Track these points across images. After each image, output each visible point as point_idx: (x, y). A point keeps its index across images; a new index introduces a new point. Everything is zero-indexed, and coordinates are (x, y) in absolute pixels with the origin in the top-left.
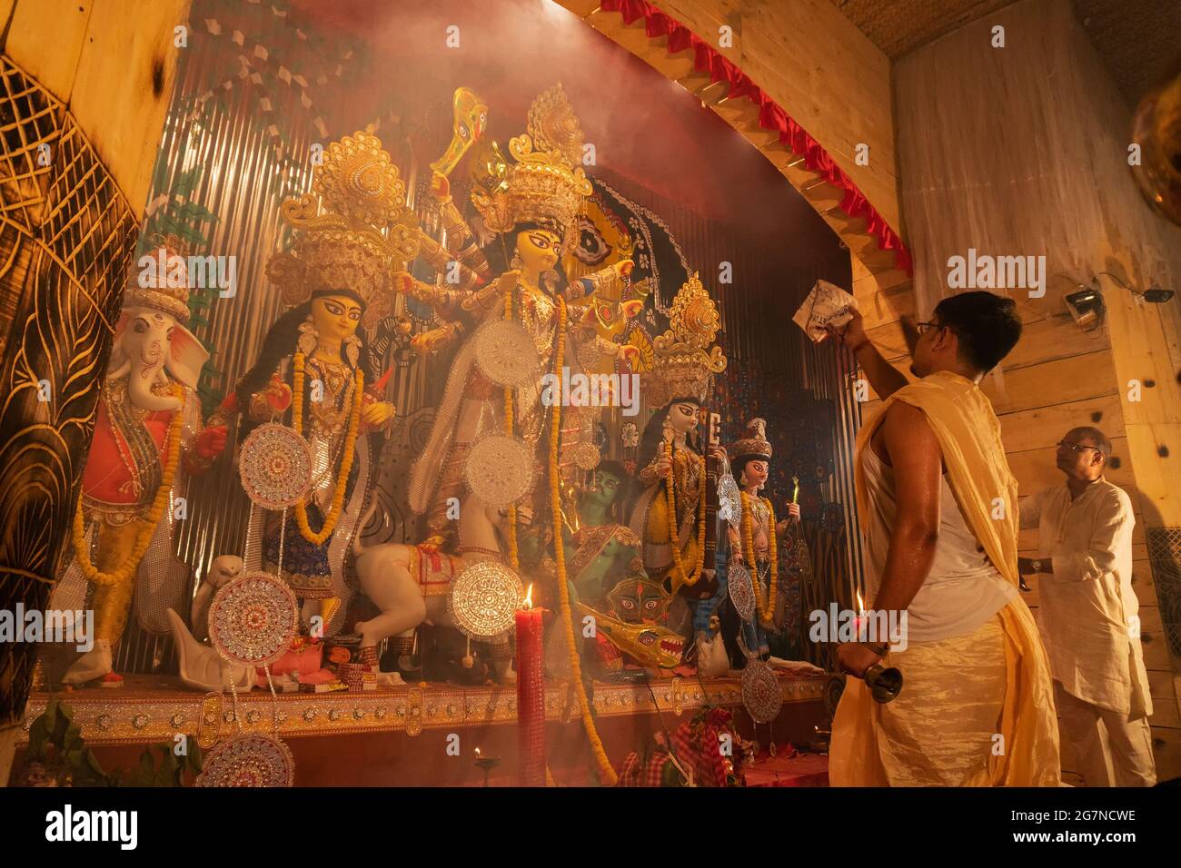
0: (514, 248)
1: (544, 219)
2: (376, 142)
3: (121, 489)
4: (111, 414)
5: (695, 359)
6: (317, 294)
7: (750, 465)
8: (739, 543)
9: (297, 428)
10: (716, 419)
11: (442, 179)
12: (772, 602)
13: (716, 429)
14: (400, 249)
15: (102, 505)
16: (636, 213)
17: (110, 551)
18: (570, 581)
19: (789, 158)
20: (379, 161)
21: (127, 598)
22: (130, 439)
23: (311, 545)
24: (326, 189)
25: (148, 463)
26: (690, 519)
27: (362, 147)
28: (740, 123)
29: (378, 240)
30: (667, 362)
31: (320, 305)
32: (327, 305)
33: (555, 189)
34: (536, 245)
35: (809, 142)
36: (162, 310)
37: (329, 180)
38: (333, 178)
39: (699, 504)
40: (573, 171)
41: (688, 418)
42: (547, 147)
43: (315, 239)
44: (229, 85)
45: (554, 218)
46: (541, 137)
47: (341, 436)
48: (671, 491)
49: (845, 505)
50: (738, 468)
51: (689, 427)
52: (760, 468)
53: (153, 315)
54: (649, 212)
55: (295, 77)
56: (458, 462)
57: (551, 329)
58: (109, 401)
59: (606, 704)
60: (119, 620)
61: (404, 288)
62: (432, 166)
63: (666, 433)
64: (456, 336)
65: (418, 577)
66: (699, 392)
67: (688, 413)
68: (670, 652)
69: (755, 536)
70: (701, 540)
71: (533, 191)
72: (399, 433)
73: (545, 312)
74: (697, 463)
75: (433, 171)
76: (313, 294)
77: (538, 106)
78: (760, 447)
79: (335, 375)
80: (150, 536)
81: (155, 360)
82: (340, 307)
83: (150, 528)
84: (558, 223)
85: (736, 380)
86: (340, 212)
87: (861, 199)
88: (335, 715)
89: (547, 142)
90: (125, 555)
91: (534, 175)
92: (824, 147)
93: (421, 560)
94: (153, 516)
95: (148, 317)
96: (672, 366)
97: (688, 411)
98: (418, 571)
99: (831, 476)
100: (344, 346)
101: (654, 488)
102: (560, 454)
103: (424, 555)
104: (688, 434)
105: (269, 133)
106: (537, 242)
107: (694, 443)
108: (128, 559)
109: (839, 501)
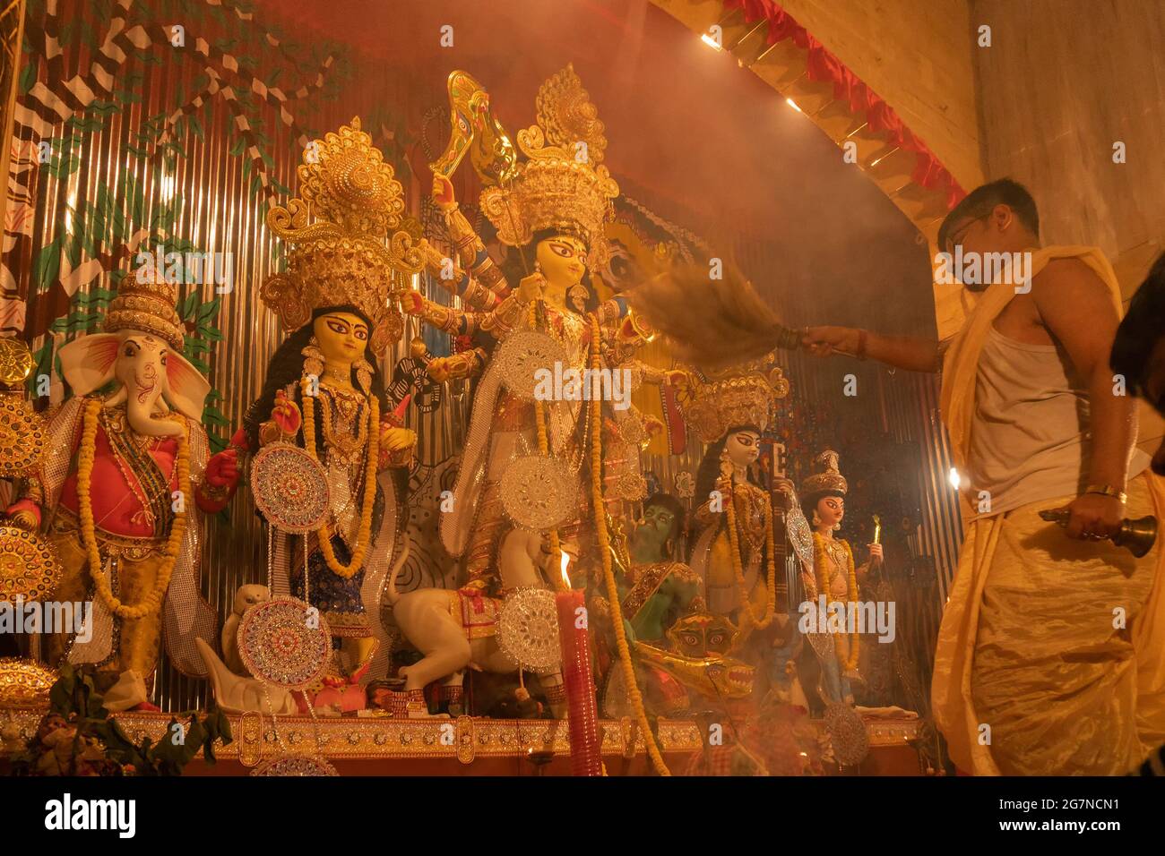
0: (534, 262)
1: (564, 224)
2: (365, 138)
3: (133, 520)
4: (112, 442)
5: (751, 382)
6: (318, 313)
7: (823, 502)
8: (814, 586)
9: (310, 450)
10: (780, 450)
11: (444, 181)
12: (856, 649)
13: (780, 460)
14: (404, 260)
15: (117, 538)
16: (675, 235)
17: (131, 586)
18: (626, 621)
19: (848, 126)
20: (369, 159)
21: (155, 634)
22: (135, 468)
23: (340, 578)
24: (315, 194)
25: (158, 493)
26: (756, 557)
27: (349, 144)
28: (786, 84)
29: (378, 251)
30: (719, 387)
31: (322, 324)
32: (329, 323)
33: (575, 187)
34: (559, 254)
35: (870, 97)
36: (152, 332)
37: (316, 183)
38: (320, 180)
39: (765, 541)
40: (595, 169)
41: (747, 448)
42: (562, 140)
43: (308, 251)
44: (198, 102)
45: (577, 221)
46: (553, 128)
47: (360, 466)
48: (733, 529)
49: (937, 557)
50: (809, 506)
51: (749, 458)
52: (835, 504)
53: (143, 338)
54: (691, 234)
55: (271, 91)
56: (492, 501)
57: (584, 349)
58: (109, 429)
59: (673, 739)
60: (150, 654)
61: (413, 307)
62: (432, 167)
63: (723, 467)
64: (476, 362)
65: (461, 620)
66: (758, 418)
67: (748, 443)
68: (739, 683)
69: (831, 579)
70: (771, 582)
71: (550, 190)
72: (429, 484)
73: (575, 329)
74: (761, 497)
75: (433, 173)
76: (313, 314)
77: (548, 92)
78: (833, 480)
79: (347, 399)
80: (170, 570)
81: (151, 384)
82: (346, 325)
83: (169, 561)
84: (582, 227)
85: (804, 423)
86: (332, 220)
87: (938, 167)
88: (381, 739)
89: (561, 133)
90: (148, 589)
91: (548, 172)
92: (889, 103)
93: (462, 602)
94: (170, 549)
95: (139, 339)
96: (726, 391)
97: (747, 441)
98: (459, 614)
99: (919, 527)
100: (354, 371)
101: (715, 527)
102: (604, 487)
103: (464, 598)
104: (749, 469)
105: (251, 156)
106: (559, 250)
107: (756, 478)
108: (151, 593)
109: (929, 553)
